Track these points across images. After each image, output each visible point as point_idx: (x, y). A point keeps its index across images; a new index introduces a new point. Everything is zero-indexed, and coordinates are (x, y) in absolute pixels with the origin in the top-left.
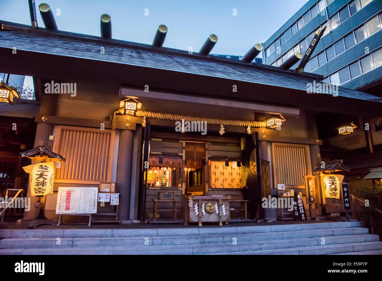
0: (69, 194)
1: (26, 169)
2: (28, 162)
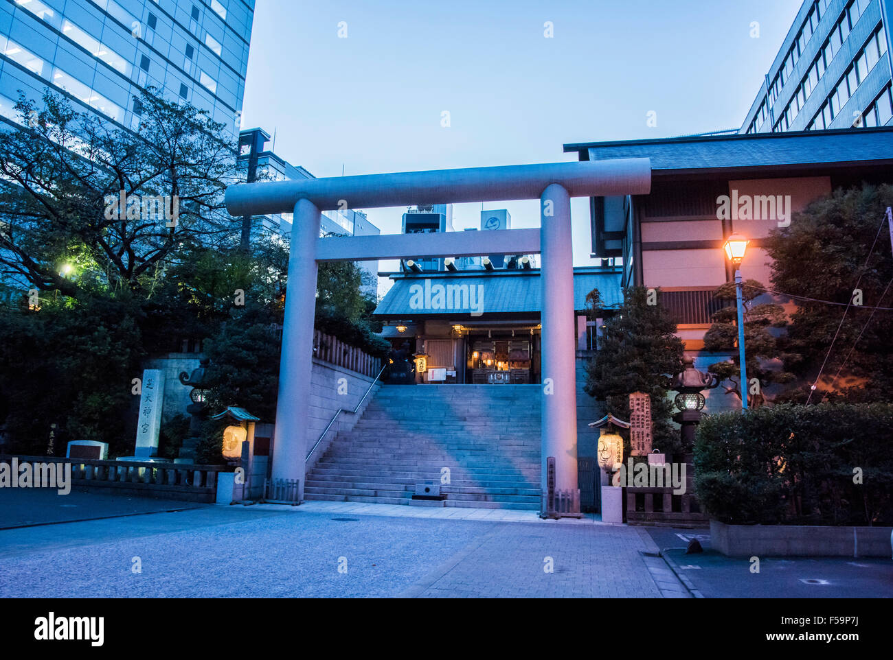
0: (433, 372)
1: (415, 361)
2: (415, 358)
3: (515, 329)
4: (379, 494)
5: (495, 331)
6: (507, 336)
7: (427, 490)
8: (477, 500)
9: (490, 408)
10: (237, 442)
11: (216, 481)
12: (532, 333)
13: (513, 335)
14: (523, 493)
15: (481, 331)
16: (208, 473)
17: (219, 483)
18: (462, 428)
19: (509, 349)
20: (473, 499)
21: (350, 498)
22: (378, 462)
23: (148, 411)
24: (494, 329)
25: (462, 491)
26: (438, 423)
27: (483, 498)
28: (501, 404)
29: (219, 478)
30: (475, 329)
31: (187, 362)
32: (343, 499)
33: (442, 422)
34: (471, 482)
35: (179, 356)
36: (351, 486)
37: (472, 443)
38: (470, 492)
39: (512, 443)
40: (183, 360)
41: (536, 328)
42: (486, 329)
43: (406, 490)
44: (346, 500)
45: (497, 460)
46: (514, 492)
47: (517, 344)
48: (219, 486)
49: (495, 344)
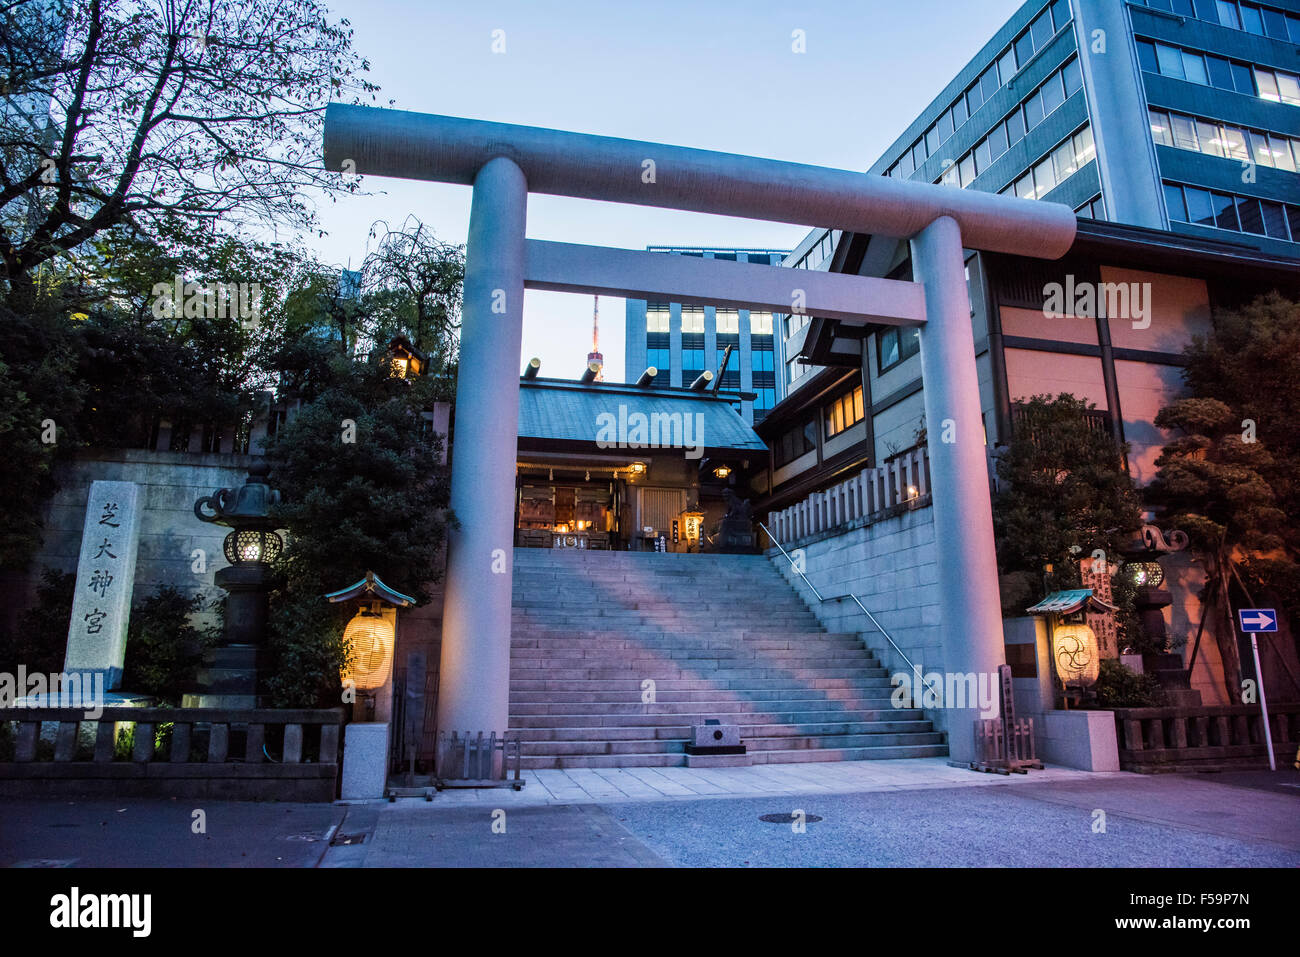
3: (591, 469)
4: (615, 748)
5: (558, 471)
6: (578, 479)
7: (718, 735)
8: (794, 747)
9: (662, 588)
10: (382, 652)
11: (342, 745)
12: (615, 476)
13: (588, 478)
14: (858, 729)
15: (538, 469)
16: (325, 729)
17: (347, 750)
18: (643, 621)
19: (577, 500)
20: (787, 745)
21: (566, 760)
22: (565, 686)
23: (102, 581)
24: (557, 467)
25: (757, 733)
26: (597, 612)
27: (804, 743)
28: (674, 581)
29: (347, 740)
30: (529, 465)
31: (174, 471)
32: (553, 763)
33: (602, 611)
34: (763, 716)
35: (152, 457)
36: (548, 736)
37: (705, 646)
38: (774, 733)
39: (770, 646)
40: (164, 468)
41: (623, 469)
42: (545, 467)
43: (657, 738)
44: (559, 765)
45: (770, 674)
46: (843, 730)
47: (586, 492)
48: (347, 759)
49: (554, 491)
